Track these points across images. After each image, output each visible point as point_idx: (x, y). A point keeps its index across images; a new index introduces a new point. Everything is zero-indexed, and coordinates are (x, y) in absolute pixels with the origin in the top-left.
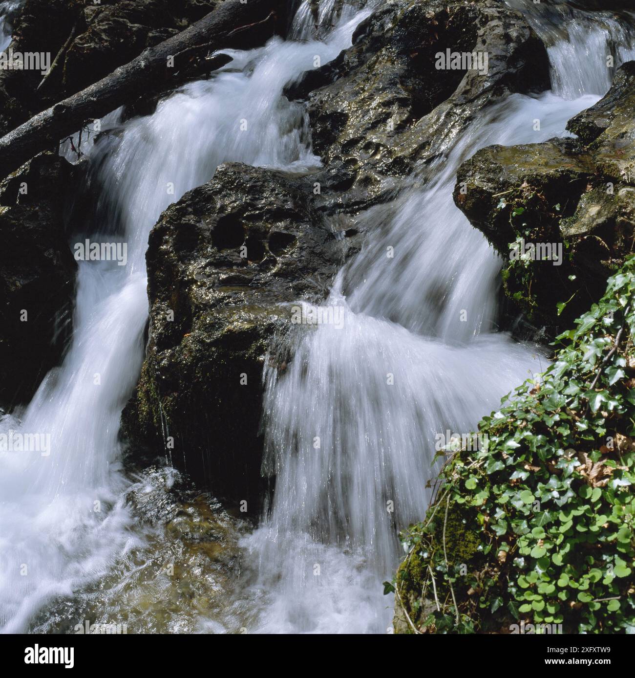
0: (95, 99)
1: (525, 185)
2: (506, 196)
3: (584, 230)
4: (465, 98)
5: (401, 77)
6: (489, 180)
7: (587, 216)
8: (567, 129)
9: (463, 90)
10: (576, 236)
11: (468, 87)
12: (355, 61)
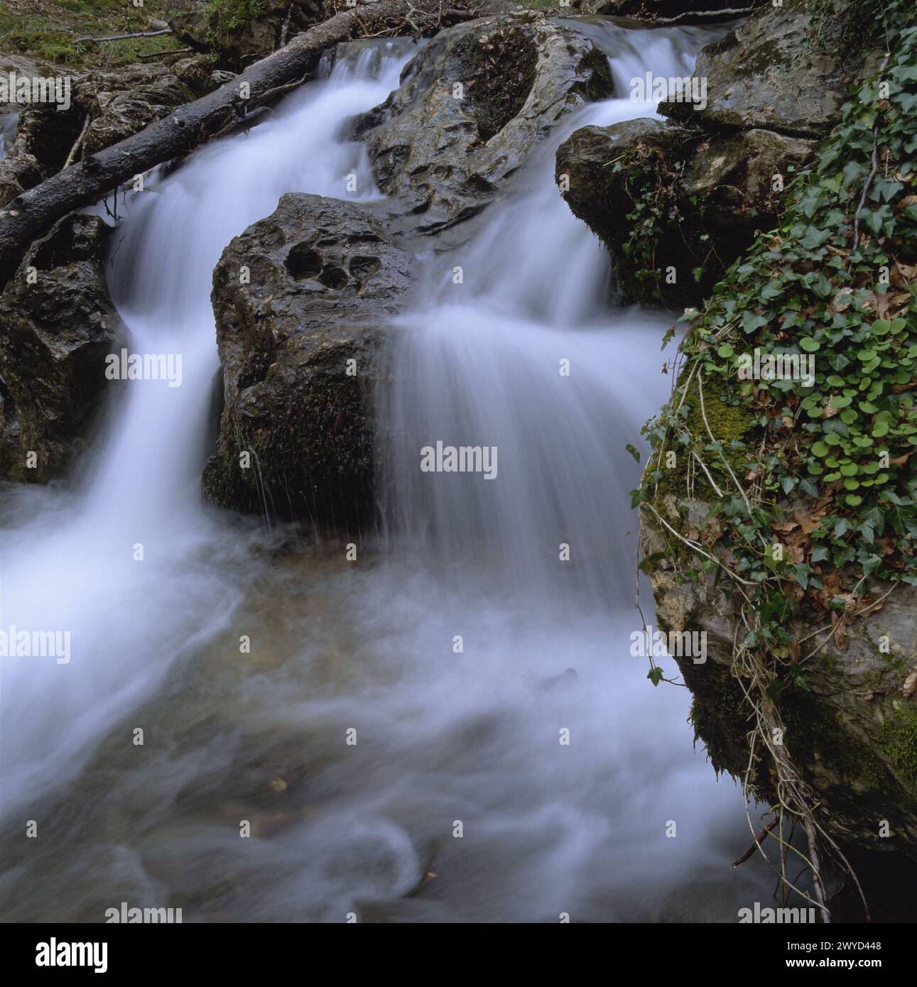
0: (128, 154)
1: (640, 146)
2: (621, 160)
3: (711, 182)
4: (535, 111)
5: (462, 104)
6: (596, 152)
7: (712, 169)
8: (658, 112)
9: (533, 104)
10: (703, 189)
11: (537, 101)
12: (406, 99)
